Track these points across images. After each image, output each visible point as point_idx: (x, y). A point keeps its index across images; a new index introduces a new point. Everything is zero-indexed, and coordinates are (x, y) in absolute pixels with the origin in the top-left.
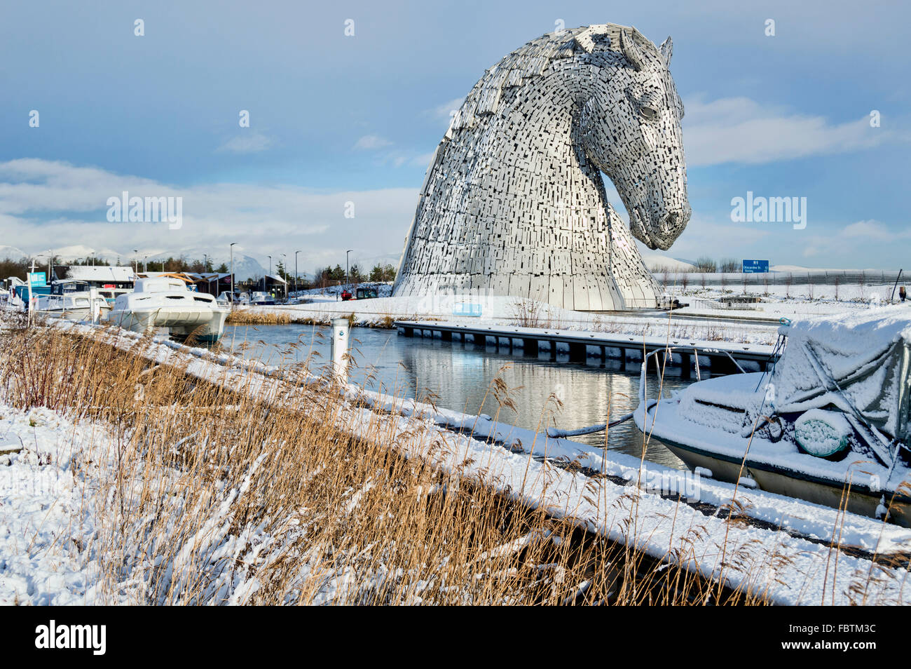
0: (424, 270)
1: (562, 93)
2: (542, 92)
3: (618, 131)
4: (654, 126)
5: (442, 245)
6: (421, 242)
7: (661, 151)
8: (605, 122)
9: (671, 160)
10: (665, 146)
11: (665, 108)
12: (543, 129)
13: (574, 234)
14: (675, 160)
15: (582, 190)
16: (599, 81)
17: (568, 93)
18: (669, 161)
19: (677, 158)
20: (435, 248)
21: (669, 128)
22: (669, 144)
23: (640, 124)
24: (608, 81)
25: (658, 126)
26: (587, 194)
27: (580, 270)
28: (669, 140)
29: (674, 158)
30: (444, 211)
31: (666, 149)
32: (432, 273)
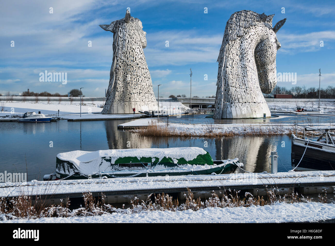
0: (241, 101)
1: (259, 35)
2: (255, 33)
3: (273, 53)
5: (243, 90)
6: (233, 88)
8: (270, 49)
16: (269, 34)
17: (260, 35)
20: (241, 92)
24: (272, 34)
30: (237, 75)
32: (245, 103)
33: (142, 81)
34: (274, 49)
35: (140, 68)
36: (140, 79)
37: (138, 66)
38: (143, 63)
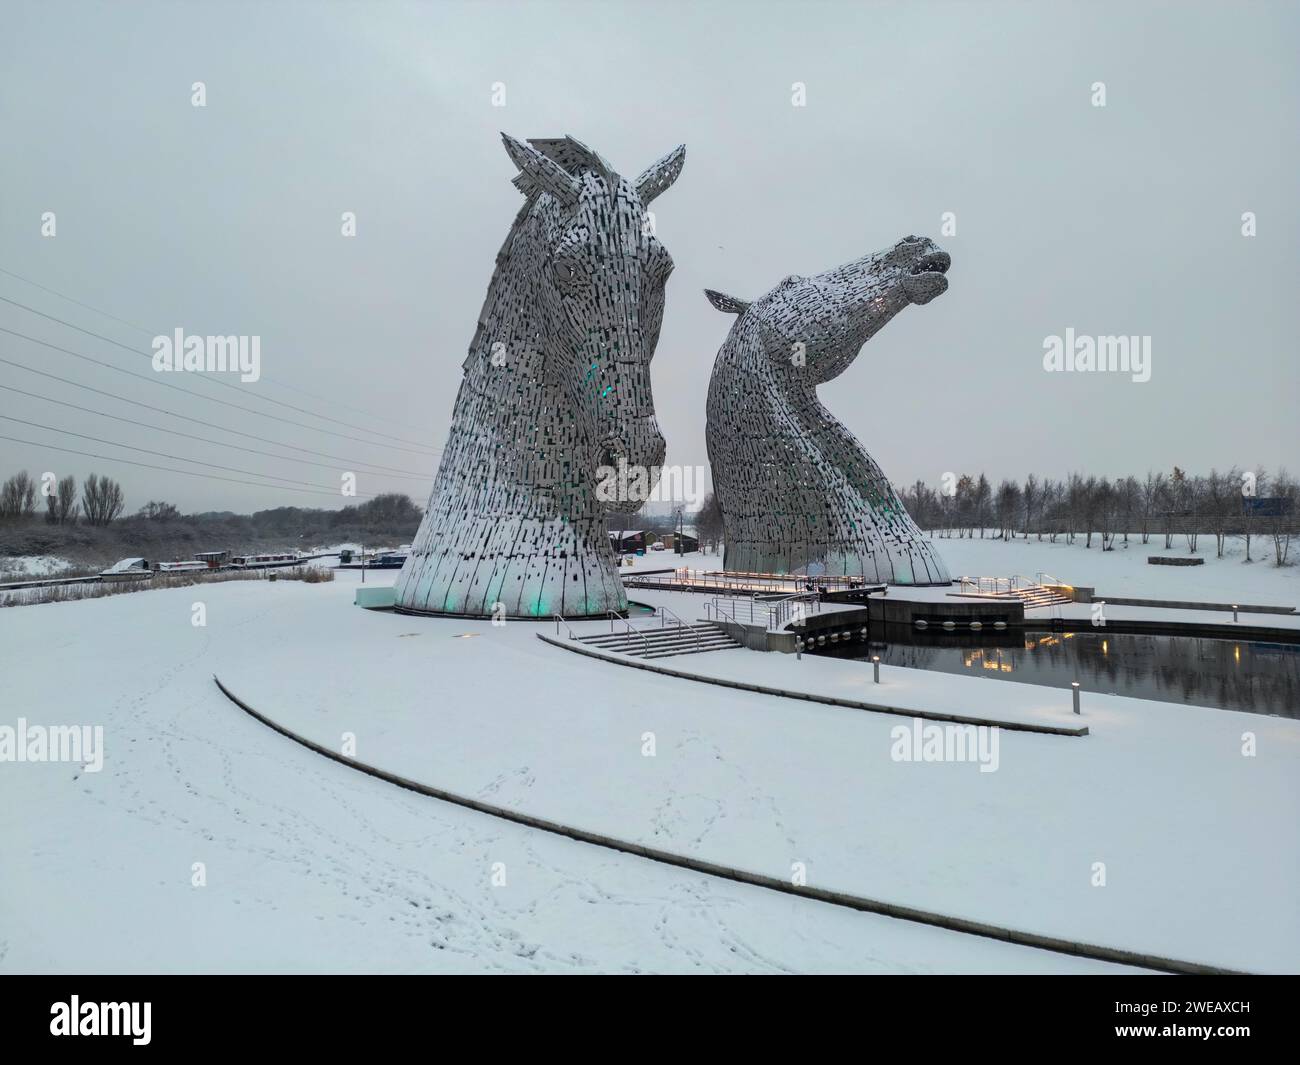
4: (583, 295)
7: (595, 337)
9: (609, 350)
10: (600, 328)
11: (593, 259)
12: (514, 334)
13: (536, 491)
14: (614, 352)
15: (557, 420)
18: (606, 353)
19: (616, 345)
21: (604, 294)
22: (605, 323)
23: (563, 297)
25: (587, 294)
26: (562, 426)
27: (527, 548)
28: (605, 317)
29: (612, 346)
31: (603, 334)
33: (760, 479)
34: (549, 296)
35: (747, 439)
36: (754, 472)
37: (741, 433)
38: (755, 421)
